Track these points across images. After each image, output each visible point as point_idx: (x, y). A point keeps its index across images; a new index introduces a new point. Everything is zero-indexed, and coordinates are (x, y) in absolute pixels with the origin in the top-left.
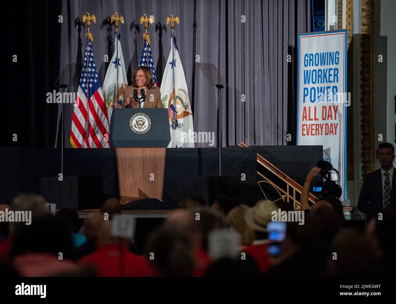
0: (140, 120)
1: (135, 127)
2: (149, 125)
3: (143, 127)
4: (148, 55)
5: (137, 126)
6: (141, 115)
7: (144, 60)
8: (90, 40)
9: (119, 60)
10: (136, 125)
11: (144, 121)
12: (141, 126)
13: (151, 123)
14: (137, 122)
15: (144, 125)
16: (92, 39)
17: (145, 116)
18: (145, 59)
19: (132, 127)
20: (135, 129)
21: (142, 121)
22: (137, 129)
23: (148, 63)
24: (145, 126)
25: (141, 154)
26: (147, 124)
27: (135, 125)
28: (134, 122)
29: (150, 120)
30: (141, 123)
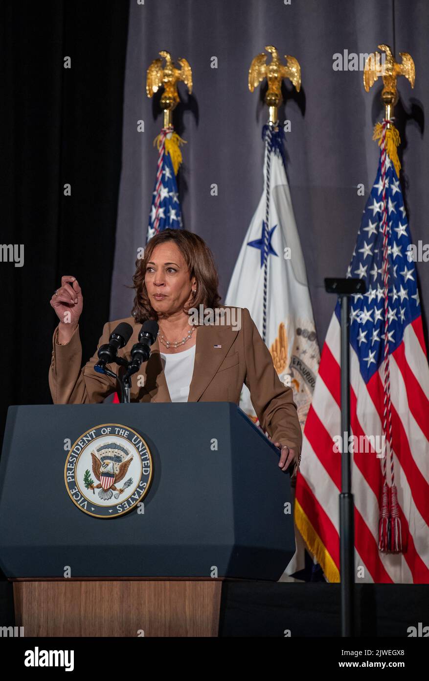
0: (110, 453)
1: (89, 484)
2: (143, 478)
3: (119, 485)
4: (386, 209)
5: (96, 482)
6: (113, 433)
7: (371, 228)
8: (167, 160)
9: (271, 234)
10: (93, 477)
11: (125, 459)
12: (111, 480)
13: (150, 470)
14: (96, 464)
15: (126, 479)
16: (176, 156)
17: (129, 438)
18: (377, 228)
19: (73, 485)
20: (88, 493)
21: (117, 459)
22: (94, 497)
23: (385, 241)
24: (129, 482)
25: (116, 607)
26: (135, 472)
27: (86, 479)
28: (84, 464)
29: (149, 456)
30: (112, 467)
